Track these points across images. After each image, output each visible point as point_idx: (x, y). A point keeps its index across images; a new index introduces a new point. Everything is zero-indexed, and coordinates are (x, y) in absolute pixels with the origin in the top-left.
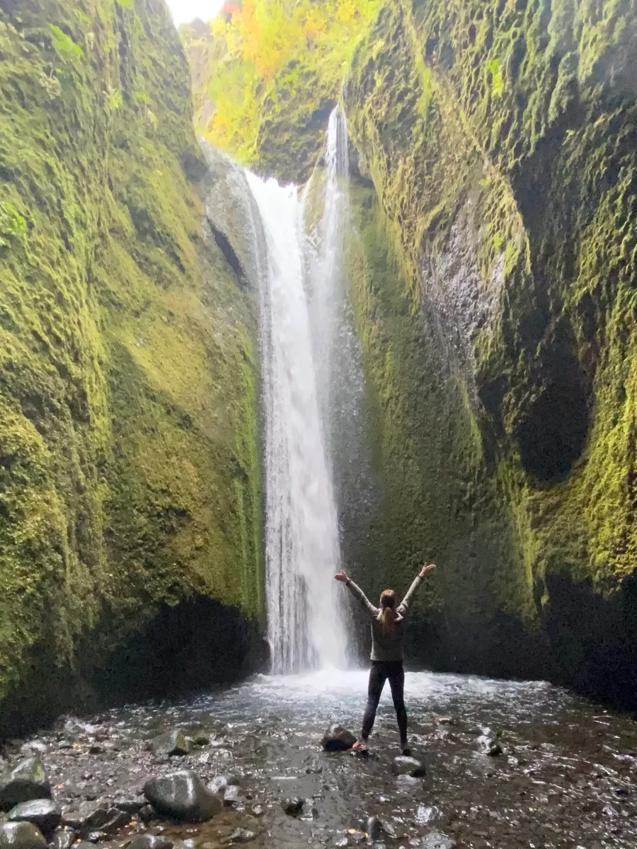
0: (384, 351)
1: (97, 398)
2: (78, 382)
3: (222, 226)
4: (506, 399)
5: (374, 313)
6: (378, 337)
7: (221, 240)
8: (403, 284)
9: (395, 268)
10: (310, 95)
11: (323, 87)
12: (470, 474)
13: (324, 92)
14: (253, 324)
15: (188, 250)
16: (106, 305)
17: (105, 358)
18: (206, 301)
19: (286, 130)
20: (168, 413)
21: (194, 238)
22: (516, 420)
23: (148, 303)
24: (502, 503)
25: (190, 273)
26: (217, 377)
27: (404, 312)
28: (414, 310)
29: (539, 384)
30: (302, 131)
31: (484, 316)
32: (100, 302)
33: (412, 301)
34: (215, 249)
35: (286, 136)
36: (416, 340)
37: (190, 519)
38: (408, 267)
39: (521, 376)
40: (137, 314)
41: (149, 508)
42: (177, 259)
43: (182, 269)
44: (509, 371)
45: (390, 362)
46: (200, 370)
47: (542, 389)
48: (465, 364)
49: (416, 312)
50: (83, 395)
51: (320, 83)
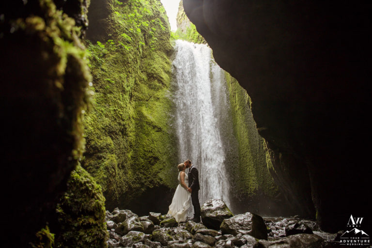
1: (131, 128)
2: (124, 125)
6: (233, 89)
16: (137, 102)
17: (135, 116)
20: (154, 128)
21: (168, 72)
23: (151, 97)
25: (166, 84)
40: (147, 101)
42: (161, 81)
43: (163, 84)
45: (237, 97)
46: (167, 113)
50: (126, 129)
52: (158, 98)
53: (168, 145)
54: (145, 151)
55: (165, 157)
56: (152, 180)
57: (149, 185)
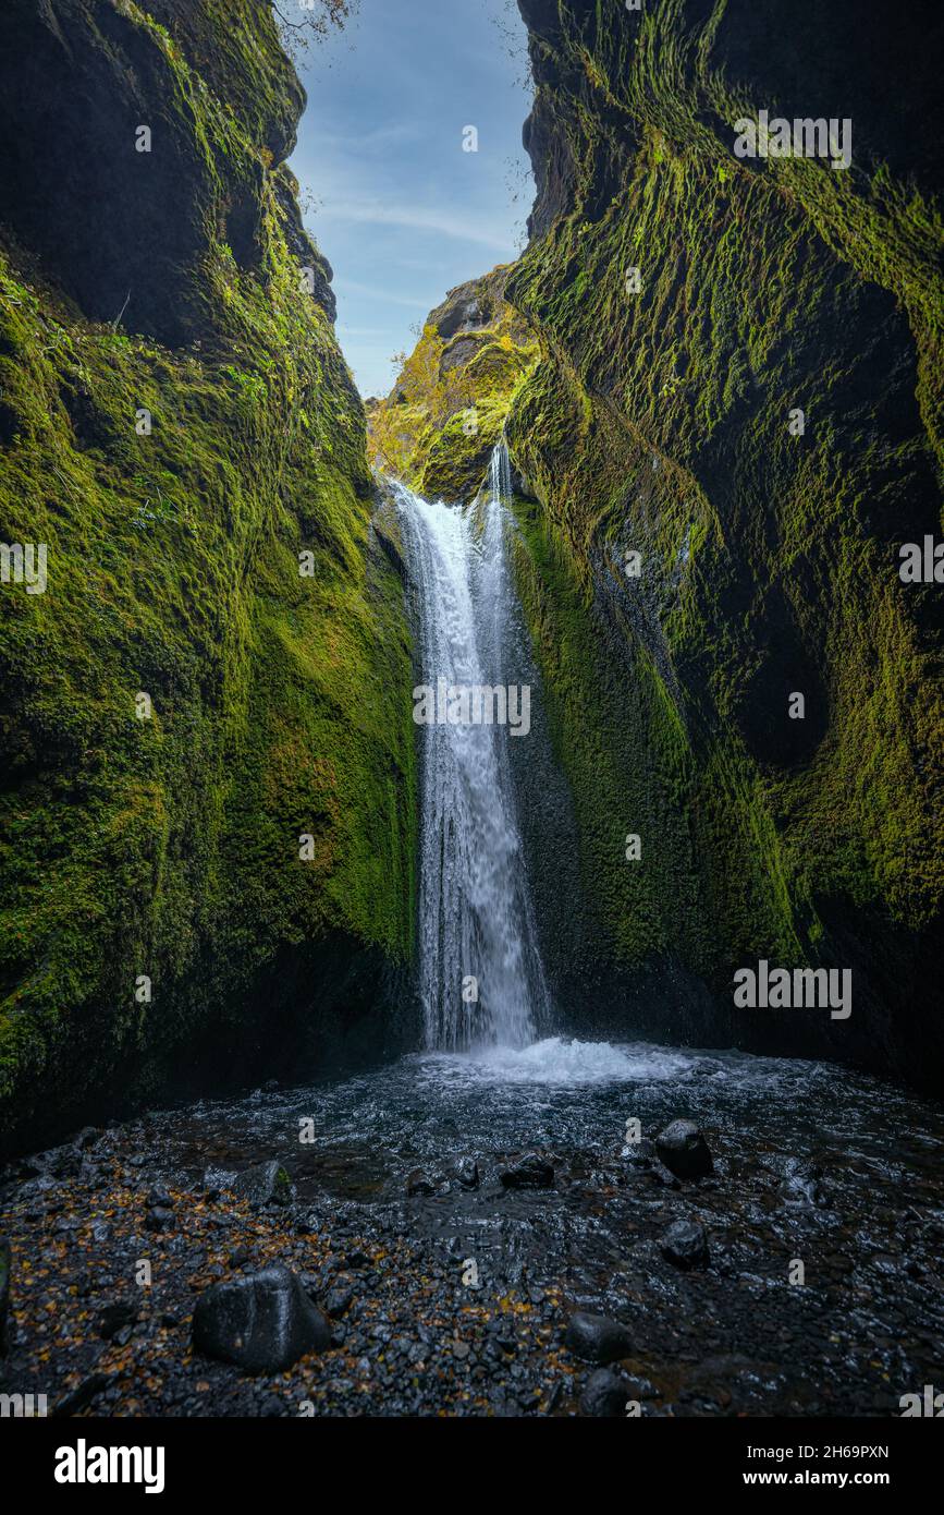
0: (557, 642)
1: (238, 682)
2: (216, 662)
3: (388, 533)
4: (713, 678)
5: (545, 608)
6: (551, 629)
7: (386, 545)
8: (573, 580)
9: (564, 566)
10: (473, 442)
13: (485, 440)
14: (416, 621)
15: (353, 551)
16: (261, 595)
17: (252, 644)
18: (368, 599)
19: (451, 470)
20: (317, 702)
21: (359, 542)
22: (730, 700)
23: (307, 597)
25: (354, 572)
26: (374, 669)
27: (577, 606)
28: (588, 602)
29: (754, 658)
30: (465, 470)
31: (674, 597)
32: (256, 592)
33: (585, 594)
34: (380, 553)
35: (451, 475)
36: (593, 631)
37: (330, 823)
38: (577, 565)
39: (729, 650)
40: (295, 606)
41: (280, 810)
42: (342, 559)
43: (345, 568)
44: (713, 647)
45: (566, 652)
46: (357, 661)
47: (758, 664)
48: (654, 645)
49: (591, 604)
50: (221, 678)
52: (330, 608)
53: (361, 772)
54: (283, 786)
55: (351, 817)
56: (303, 910)
57: (288, 930)
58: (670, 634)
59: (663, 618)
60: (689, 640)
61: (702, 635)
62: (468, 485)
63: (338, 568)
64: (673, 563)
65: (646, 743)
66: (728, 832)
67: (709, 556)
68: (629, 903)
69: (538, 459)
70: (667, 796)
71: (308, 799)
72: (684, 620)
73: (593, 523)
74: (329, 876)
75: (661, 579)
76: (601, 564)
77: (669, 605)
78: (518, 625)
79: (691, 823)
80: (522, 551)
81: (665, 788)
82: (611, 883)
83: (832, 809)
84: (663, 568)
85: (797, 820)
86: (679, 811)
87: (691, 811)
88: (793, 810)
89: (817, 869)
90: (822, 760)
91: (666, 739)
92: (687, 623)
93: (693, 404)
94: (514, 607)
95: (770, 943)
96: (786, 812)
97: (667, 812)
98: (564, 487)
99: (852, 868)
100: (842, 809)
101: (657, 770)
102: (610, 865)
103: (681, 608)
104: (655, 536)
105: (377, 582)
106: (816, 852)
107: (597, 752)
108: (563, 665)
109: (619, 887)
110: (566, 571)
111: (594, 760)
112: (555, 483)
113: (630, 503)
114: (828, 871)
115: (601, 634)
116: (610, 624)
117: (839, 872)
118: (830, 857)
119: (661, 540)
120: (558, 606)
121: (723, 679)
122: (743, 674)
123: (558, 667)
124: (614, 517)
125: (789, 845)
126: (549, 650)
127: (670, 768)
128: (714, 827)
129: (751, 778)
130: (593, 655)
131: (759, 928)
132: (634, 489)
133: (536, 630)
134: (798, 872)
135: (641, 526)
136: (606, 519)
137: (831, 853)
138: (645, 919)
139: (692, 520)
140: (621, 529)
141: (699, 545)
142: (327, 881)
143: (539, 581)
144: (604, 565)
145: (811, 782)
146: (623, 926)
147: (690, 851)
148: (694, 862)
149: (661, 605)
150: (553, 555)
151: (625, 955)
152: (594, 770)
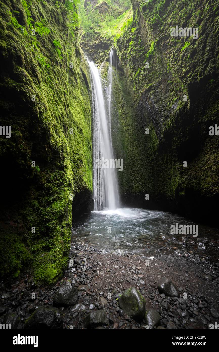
0: (126, 116)
4: (174, 139)
5: (123, 105)
6: (125, 112)
8: (131, 99)
9: (129, 94)
10: (97, 39)
11: (101, 38)
12: (151, 153)
13: (101, 39)
18: (81, 94)
19: (88, 46)
21: (78, 74)
22: (177, 145)
24: (163, 164)
27: (132, 107)
28: (135, 107)
29: (186, 137)
30: (93, 48)
31: (168, 116)
33: (135, 104)
34: (83, 78)
35: (88, 48)
36: (136, 115)
39: (180, 134)
42: (76, 80)
44: (176, 132)
45: (129, 120)
47: (187, 139)
49: (136, 108)
51: (100, 36)
52: (75, 97)
56: (79, 185)
57: (77, 189)
58: (165, 125)
59: (163, 121)
60: (169, 128)
61: (174, 128)
62: (94, 54)
63: (75, 83)
64: (170, 108)
65: (145, 147)
66: (162, 169)
67: (184, 110)
68: (137, 181)
69: (130, 60)
70: (148, 160)
71: (78, 157)
72: (170, 123)
73: (146, 87)
74: (83, 176)
75: (164, 110)
76: (145, 99)
77: (166, 118)
78: (115, 108)
79: (153, 166)
80: (118, 86)
81: (148, 158)
82: (134, 177)
83: (194, 172)
84: (166, 108)
85: (186, 173)
86: (151, 163)
87: (153, 164)
88: (185, 171)
89: (188, 183)
90: (194, 162)
91: (150, 147)
92: (170, 124)
93: (195, 69)
94: (114, 103)
95: (166, 192)
96: (183, 171)
97: (148, 163)
98: (138, 72)
99: (196, 184)
100: (197, 173)
101: (147, 153)
102: (134, 173)
103: (169, 120)
104: (166, 98)
105: (83, 88)
106: (188, 180)
107: (134, 147)
108: (127, 122)
109: (135, 178)
110: (130, 96)
111: (133, 149)
112: (135, 70)
113: (159, 85)
114: (190, 184)
115: (138, 117)
116: (141, 115)
117: (193, 184)
118: (191, 181)
119: (168, 100)
120: (127, 106)
121: (176, 140)
122: (182, 140)
123: (125, 123)
124: (154, 88)
125: (182, 177)
126: (124, 118)
127: (150, 153)
128: (158, 168)
129: (175, 161)
130: (135, 122)
131: (164, 188)
132: (161, 82)
133: (120, 111)
134: (183, 183)
135: (162, 93)
136: (151, 87)
137: (192, 180)
138: (141, 185)
139: (180, 99)
140: (155, 92)
141: (181, 107)
142: (83, 177)
143: (123, 97)
144: (146, 100)
145: (191, 166)
146: (135, 186)
147: (152, 172)
148: (152, 174)
149: (163, 117)
150: (126, 90)
151: (135, 191)
152: (133, 151)
